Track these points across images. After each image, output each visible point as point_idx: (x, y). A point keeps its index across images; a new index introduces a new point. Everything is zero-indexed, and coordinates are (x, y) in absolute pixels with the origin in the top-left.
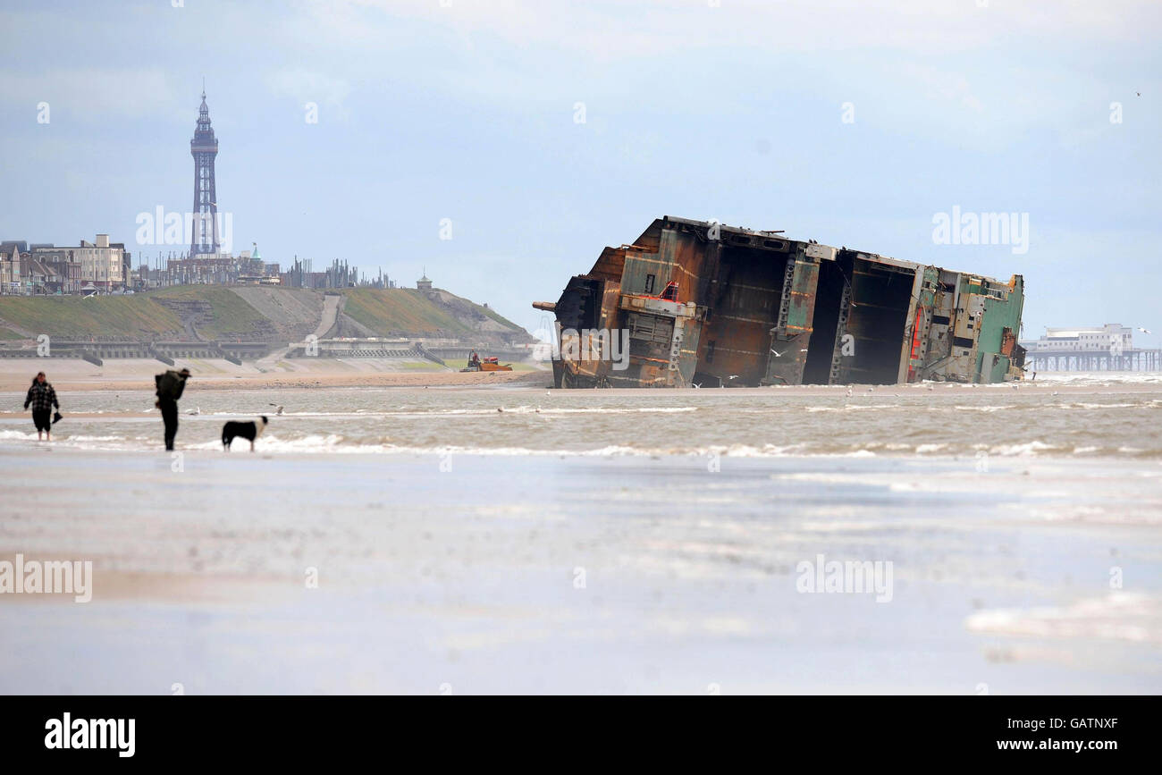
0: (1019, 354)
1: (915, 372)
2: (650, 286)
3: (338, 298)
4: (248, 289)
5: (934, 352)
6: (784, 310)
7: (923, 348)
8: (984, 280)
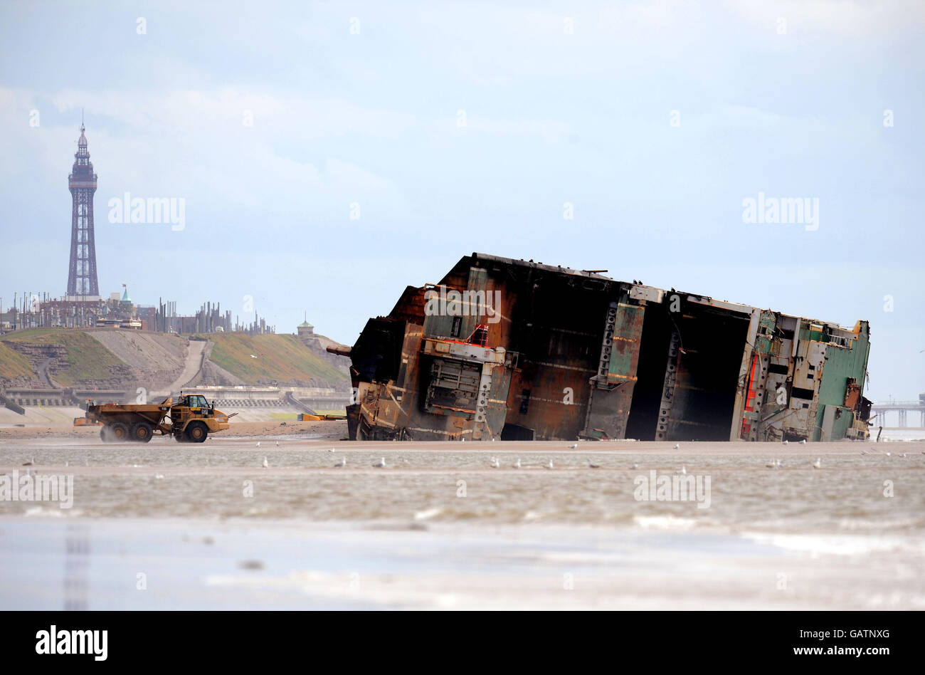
0: (864, 407)
1: (749, 426)
2: (457, 329)
3: (203, 343)
4: (106, 332)
5: (770, 404)
6: (605, 357)
7: (759, 399)
8: (826, 326)
